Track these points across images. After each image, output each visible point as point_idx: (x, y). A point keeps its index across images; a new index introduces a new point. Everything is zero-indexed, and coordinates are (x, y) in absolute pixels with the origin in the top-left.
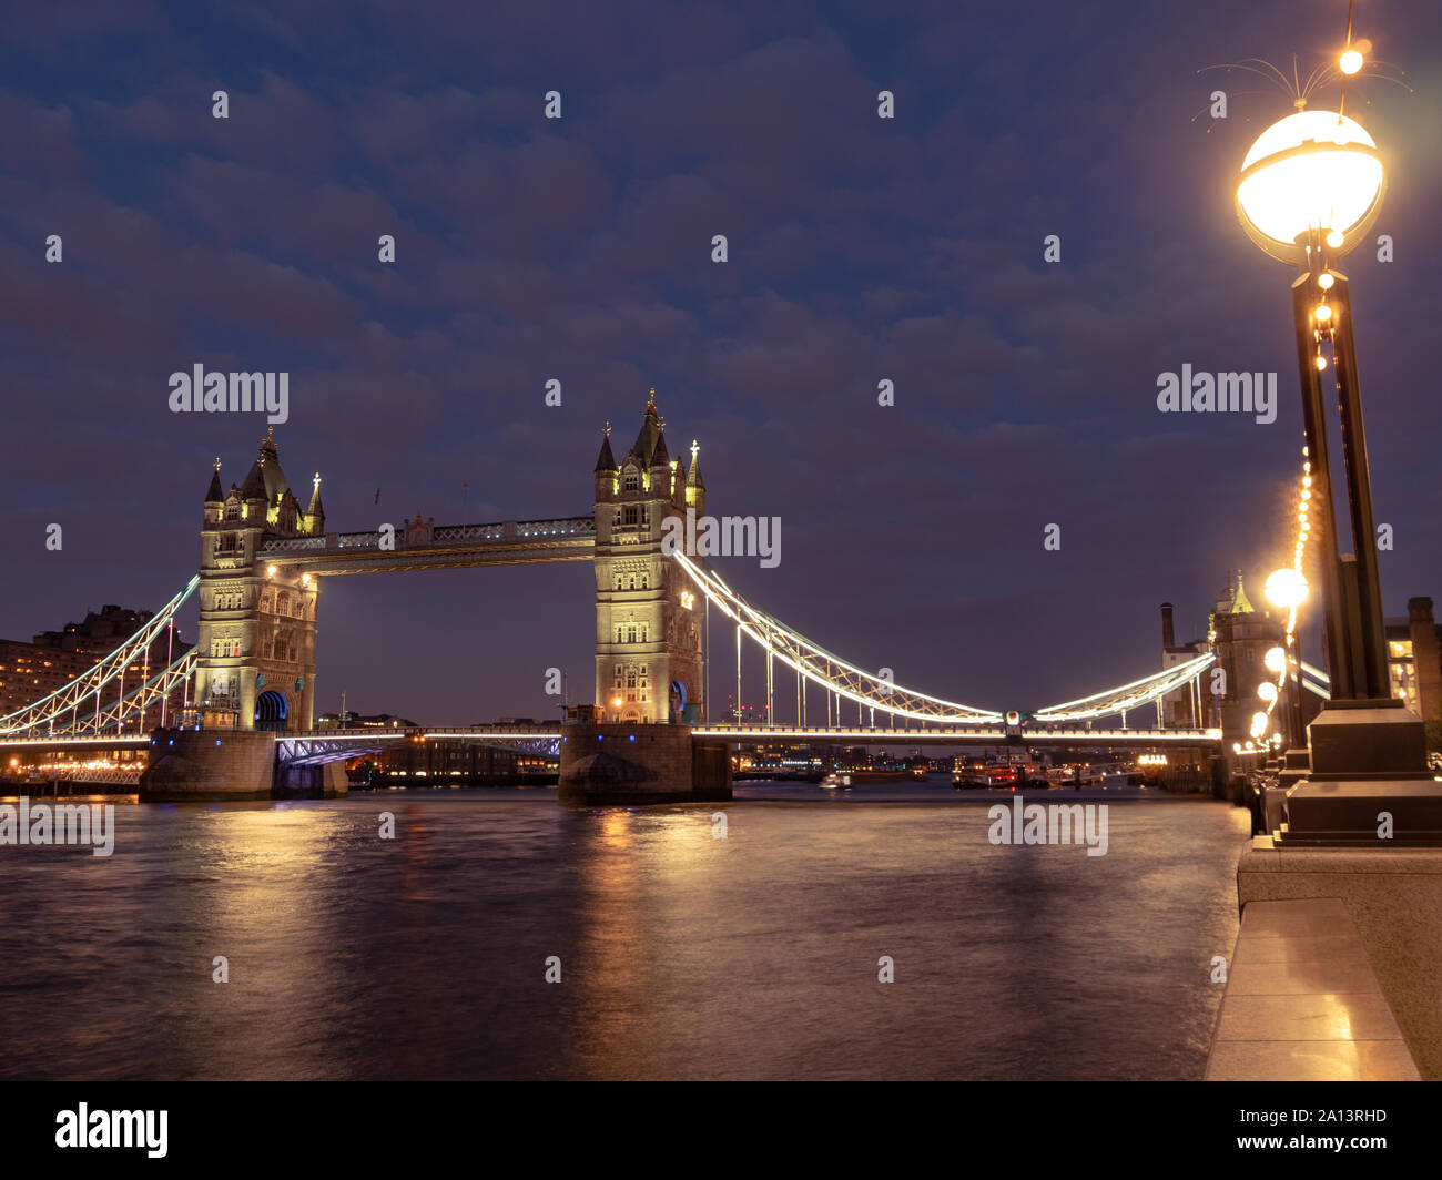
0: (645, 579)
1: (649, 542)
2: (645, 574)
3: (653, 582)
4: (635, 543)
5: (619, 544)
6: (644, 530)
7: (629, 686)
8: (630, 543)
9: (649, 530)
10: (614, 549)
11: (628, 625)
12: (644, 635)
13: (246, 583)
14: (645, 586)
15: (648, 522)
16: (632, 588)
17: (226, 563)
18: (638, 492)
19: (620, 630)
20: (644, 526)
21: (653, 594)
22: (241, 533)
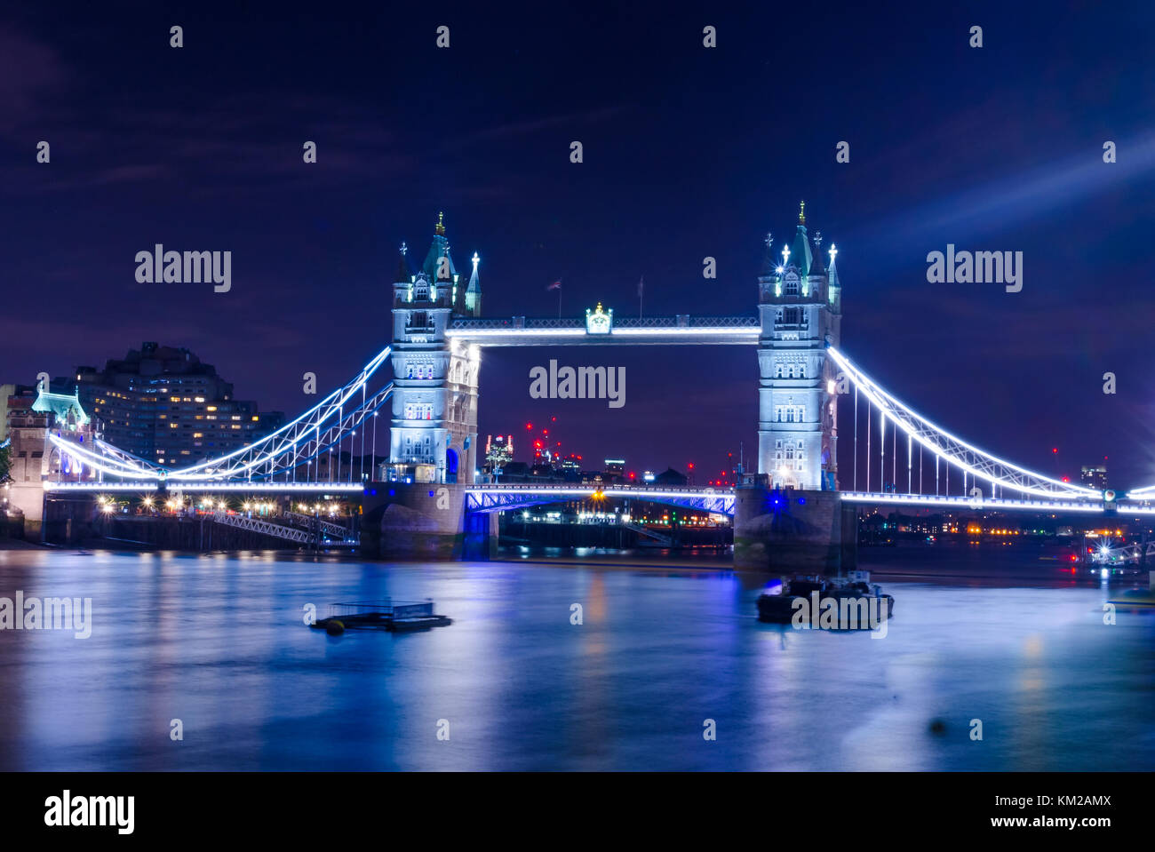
0: (802, 370)
1: (807, 339)
2: (803, 366)
3: (810, 372)
4: (795, 339)
5: (780, 339)
6: (803, 329)
7: (788, 457)
8: (790, 339)
9: (807, 329)
10: (776, 343)
11: (788, 407)
12: (801, 416)
13: (438, 356)
14: (802, 376)
15: (807, 322)
16: (791, 377)
17: (419, 339)
18: (798, 296)
19: (780, 411)
20: (803, 325)
21: (810, 383)
22: (430, 312)
